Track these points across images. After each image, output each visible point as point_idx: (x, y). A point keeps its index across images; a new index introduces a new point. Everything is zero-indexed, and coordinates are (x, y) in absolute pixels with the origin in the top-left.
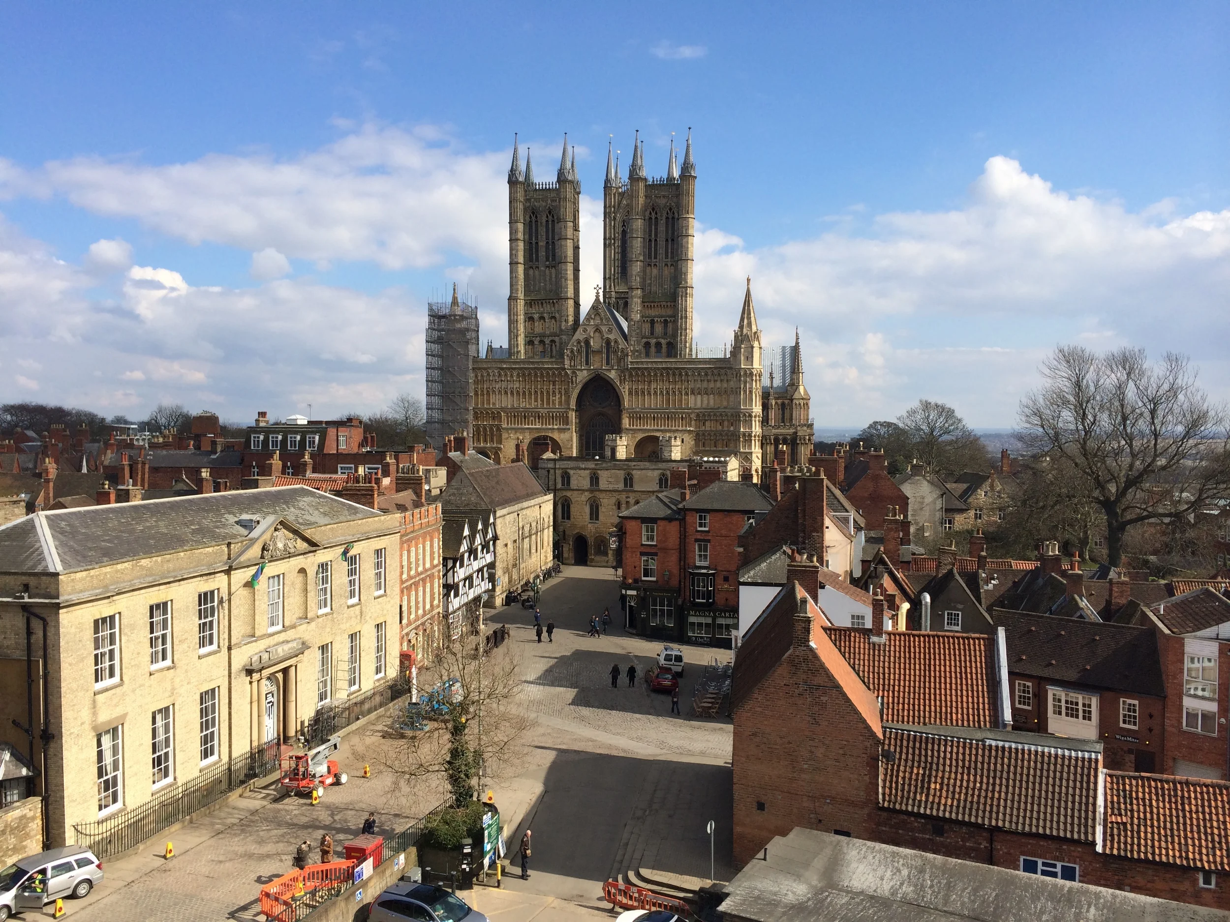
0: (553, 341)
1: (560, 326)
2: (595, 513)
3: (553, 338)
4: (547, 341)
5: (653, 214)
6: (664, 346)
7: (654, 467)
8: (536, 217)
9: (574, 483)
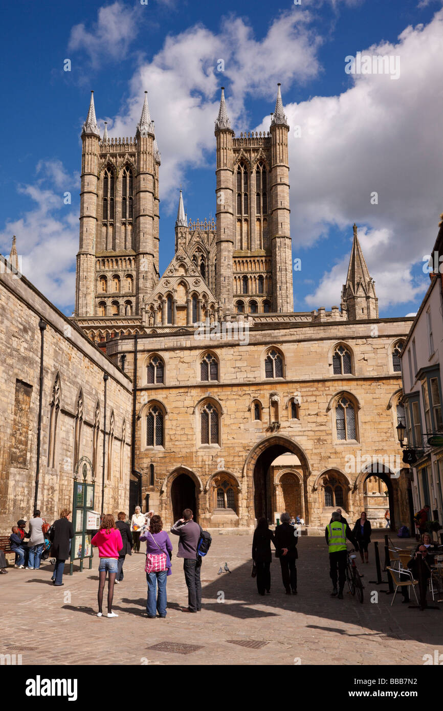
1: (137, 284)
3: (129, 298)
4: (122, 301)
5: (242, 169)
6: (260, 304)
7: (322, 335)
8: (112, 173)
9: (171, 378)
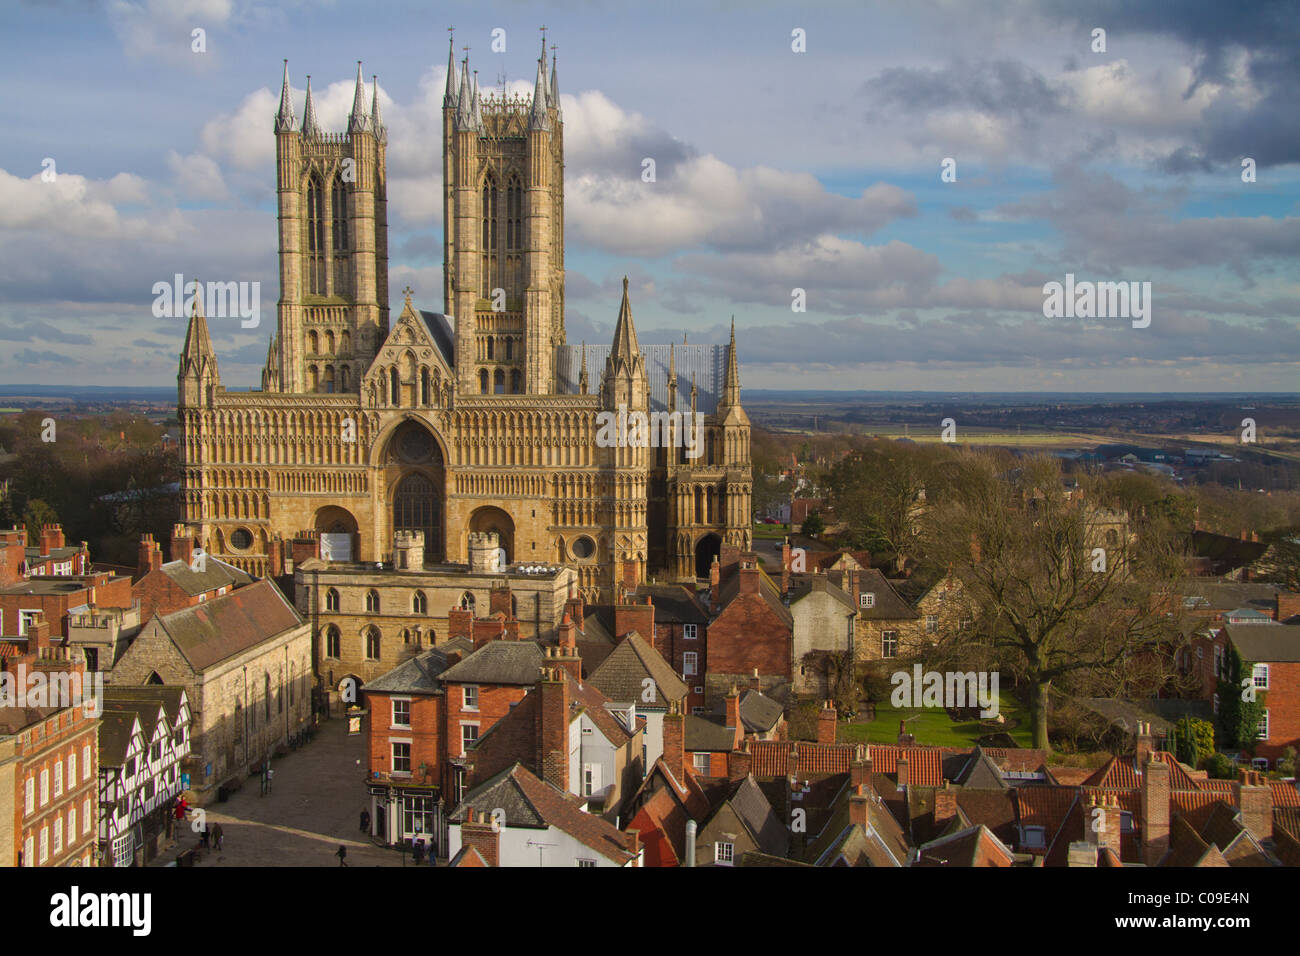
0: (345, 367)
1: (356, 345)
2: (375, 650)
3: (346, 362)
4: (337, 366)
5: (490, 183)
6: (507, 375)
7: (454, 584)
8: (318, 184)
9: (344, 607)
